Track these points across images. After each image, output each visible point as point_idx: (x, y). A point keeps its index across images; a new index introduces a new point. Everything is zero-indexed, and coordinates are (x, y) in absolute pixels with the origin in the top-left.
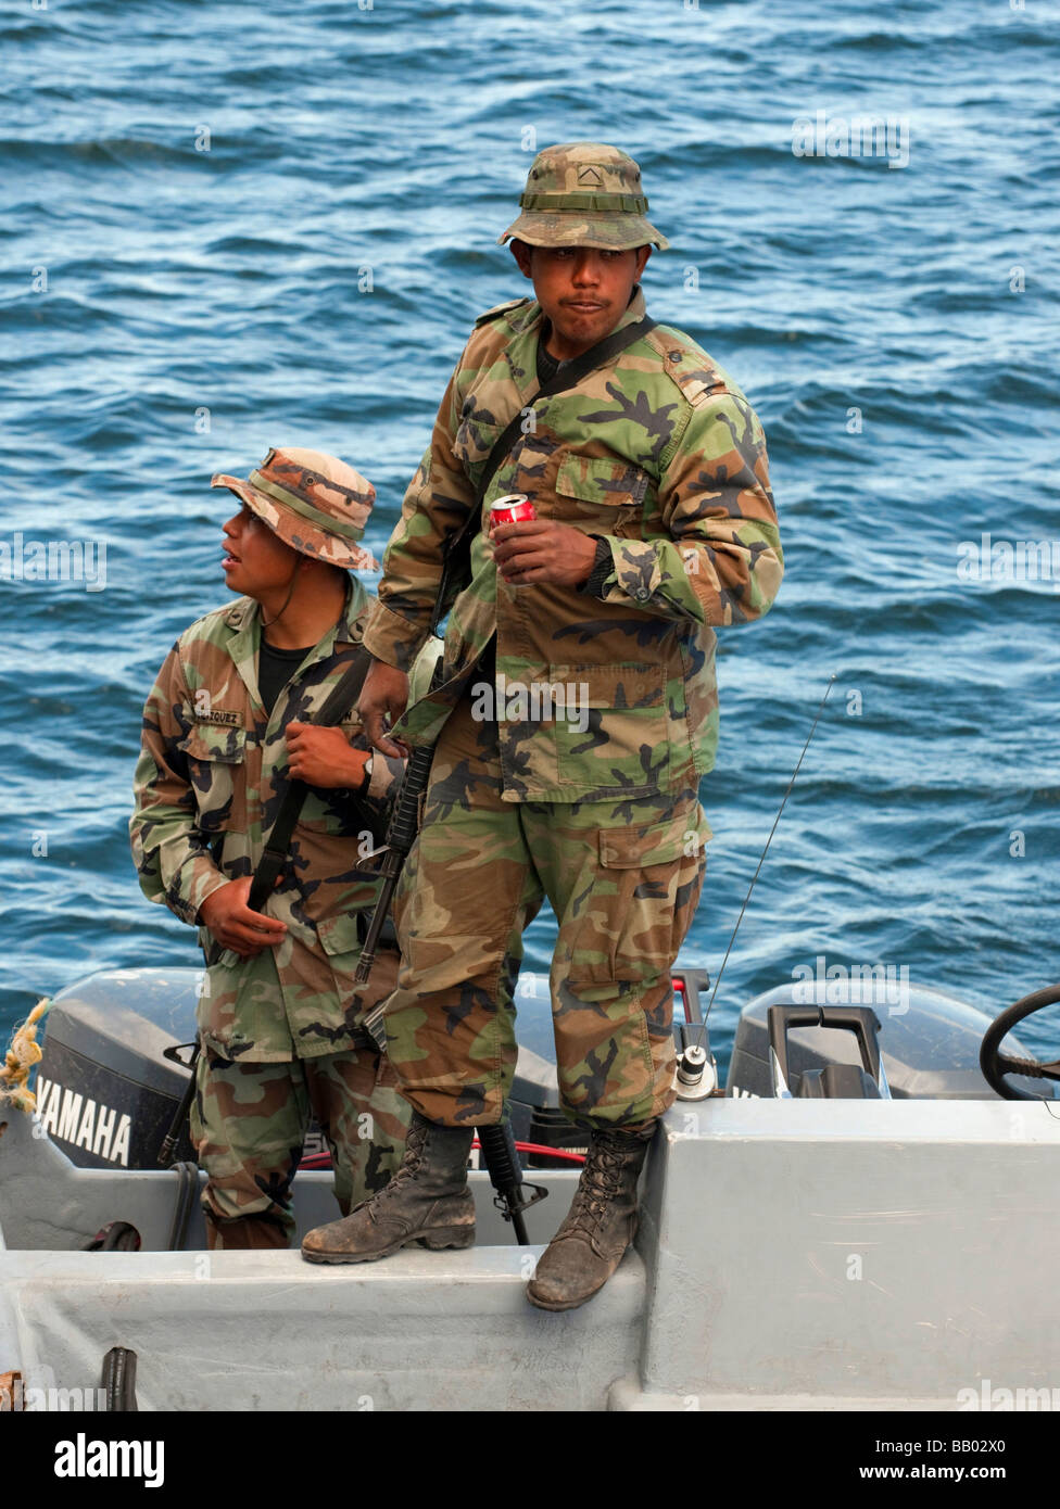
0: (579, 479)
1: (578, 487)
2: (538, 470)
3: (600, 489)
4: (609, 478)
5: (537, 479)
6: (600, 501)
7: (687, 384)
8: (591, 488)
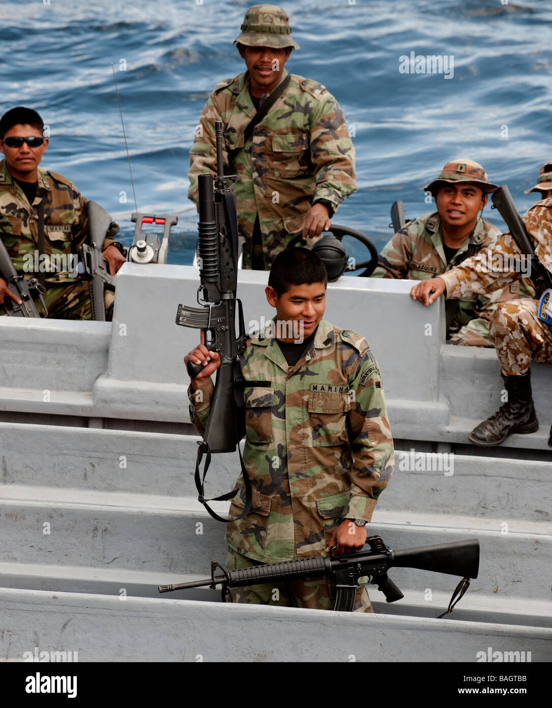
0: (282, 144)
1: (282, 147)
2: (263, 143)
3: (292, 146)
4: (293, 141)
5: (263, 147)
6: (292, 151)
7: (313, 92)
8: (288, 147)
